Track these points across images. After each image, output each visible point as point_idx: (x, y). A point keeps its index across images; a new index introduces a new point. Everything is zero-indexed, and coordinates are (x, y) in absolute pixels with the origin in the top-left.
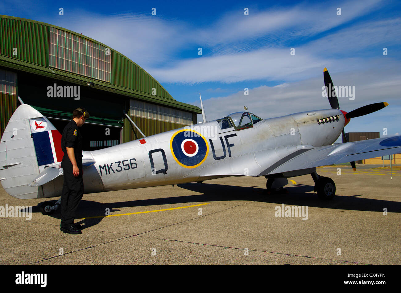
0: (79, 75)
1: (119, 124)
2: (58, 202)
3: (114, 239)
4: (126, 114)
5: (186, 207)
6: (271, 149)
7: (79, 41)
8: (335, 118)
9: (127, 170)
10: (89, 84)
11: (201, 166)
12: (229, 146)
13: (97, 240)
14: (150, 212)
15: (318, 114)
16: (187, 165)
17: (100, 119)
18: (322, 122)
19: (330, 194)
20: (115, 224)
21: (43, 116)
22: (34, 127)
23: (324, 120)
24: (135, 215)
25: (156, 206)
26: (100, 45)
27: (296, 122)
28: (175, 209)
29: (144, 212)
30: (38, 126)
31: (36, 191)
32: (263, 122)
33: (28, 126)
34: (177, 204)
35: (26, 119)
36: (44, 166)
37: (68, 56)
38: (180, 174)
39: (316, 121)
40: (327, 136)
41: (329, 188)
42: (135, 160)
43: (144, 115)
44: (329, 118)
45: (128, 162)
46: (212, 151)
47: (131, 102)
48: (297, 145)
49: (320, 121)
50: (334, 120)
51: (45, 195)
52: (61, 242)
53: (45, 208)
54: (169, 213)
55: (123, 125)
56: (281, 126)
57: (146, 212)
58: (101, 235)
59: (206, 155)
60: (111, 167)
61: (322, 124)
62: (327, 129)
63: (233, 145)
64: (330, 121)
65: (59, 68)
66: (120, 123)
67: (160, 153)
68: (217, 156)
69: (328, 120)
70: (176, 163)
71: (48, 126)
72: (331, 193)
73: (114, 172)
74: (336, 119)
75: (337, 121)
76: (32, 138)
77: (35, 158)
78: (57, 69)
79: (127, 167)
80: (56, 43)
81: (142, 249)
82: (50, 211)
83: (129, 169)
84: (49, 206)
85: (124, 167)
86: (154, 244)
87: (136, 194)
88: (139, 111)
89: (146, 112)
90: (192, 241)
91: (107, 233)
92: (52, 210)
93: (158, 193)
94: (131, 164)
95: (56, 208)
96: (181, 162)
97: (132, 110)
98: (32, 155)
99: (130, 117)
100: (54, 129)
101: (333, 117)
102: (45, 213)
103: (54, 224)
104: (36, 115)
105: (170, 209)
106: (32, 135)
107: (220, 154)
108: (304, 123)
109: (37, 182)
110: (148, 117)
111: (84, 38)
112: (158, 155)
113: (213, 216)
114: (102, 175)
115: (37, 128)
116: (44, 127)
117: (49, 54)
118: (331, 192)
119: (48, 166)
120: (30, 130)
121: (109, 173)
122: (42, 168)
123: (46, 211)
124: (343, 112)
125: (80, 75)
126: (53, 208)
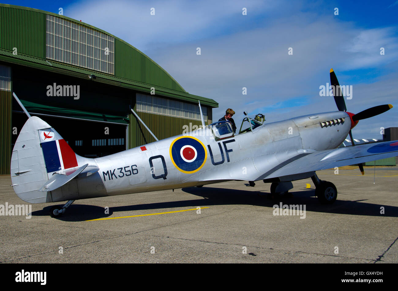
0: (79, 67)
1: (124, 121)
2: (65, 206)
3: (115, 236)
4: (132, 110)
5: (185, 210)
6: (270, 153)
7: (78, 29)
8: (339, 121)
9: (128, 175)
10: (90, 78)
11: (200, 171)
12: (227, 151)
13: (101, 237)
14: (150, 215)
15: (321, 117)
16: (186, 170)
17: (101, 115)
18: (325, 126)
19: (330, 198)
20: (117, 225)
21: (51, 127)
22: (43, 137)
23: (327, 123)
24: (136, 217)
25: (157, 210)
26: (102, 33)
27: (297, 126)
28: (174, 212)
29: (145, 215)
30: (46, 136)
31: (45, 196)
32: (263, 127)
33: (37, 136)
34: (178, 208)
35: (35, 130)
36: (53, 173)
37: (67, 46)
38: (179, 179)
39: (319, 125)
40: (330, 139)
41: (329, 192)
42: (136, 166)
43: (152, 110)
44: (333, 121)
45: (130, 169)
46: (210, 156)
47: (138, 96)
48: (297, 150)
49: (323, 124)
50: (338, 123)
51: (54, 200)
52: (72, 238)
53: (54, 211)
54: (168, 215)
55: (128, 122)
56: (281, 131)
57: (146, 215)
58: (105, 233)
59: (205, 161)
60: (113, 173)
61: (325, 128)
62: (331, 132)
63: (231, 150)
64: (334, 124)
65: (57, 60)
66: (125, 119)
67: (160, 159)
68: (215, 161)
69: (332, 123)
70: (175, 169)
71: (55, 136)
72: (332, 198)
73: (117, 178)
74: (341, 122)
75: (342, 124)
76: (41, 147)
77: (44, 166)
78: (55, 61)
79: (129, 173)
80: (53, 32)
81: (138, 243)
82: (58, 214)
83: (131, 174)
84: (57, 210)
85: (126, 173)
86: (149, 240)
87: (140, 199)
88: (147, 106)
89: (155, 106)
90: (182, 237)
91: (110, 232)
92: (60, 213)
93: (161, 198)
94: (133, 170)
95: (63, 211)
96: (180, 168)
97: (139, 104)
98: (41, 163)
99: (136, 112)
100: (61, 138)
101: (337, 120)
102: (53, 216)
103: (63, 225)
104: (44, 126)
105: (170, 212)
106: (41, 144)
107: (218, 159)
108: (306, 127)
109: (47, 187)
110: (157, 113)
111: (84, 25)
112: (158, 162)
113: (208, 218)
114: (105, 180)
115: (46, 138)
116: (52, 137)
117: (46, 44)
118: (332, 196)
119: (56, 173)
120: (39, 140)
121: (112, 179)
122: (51, 174)
123: (55, 214)
124: (349, 114)
125: (81, 67)
126: (60, 211)
